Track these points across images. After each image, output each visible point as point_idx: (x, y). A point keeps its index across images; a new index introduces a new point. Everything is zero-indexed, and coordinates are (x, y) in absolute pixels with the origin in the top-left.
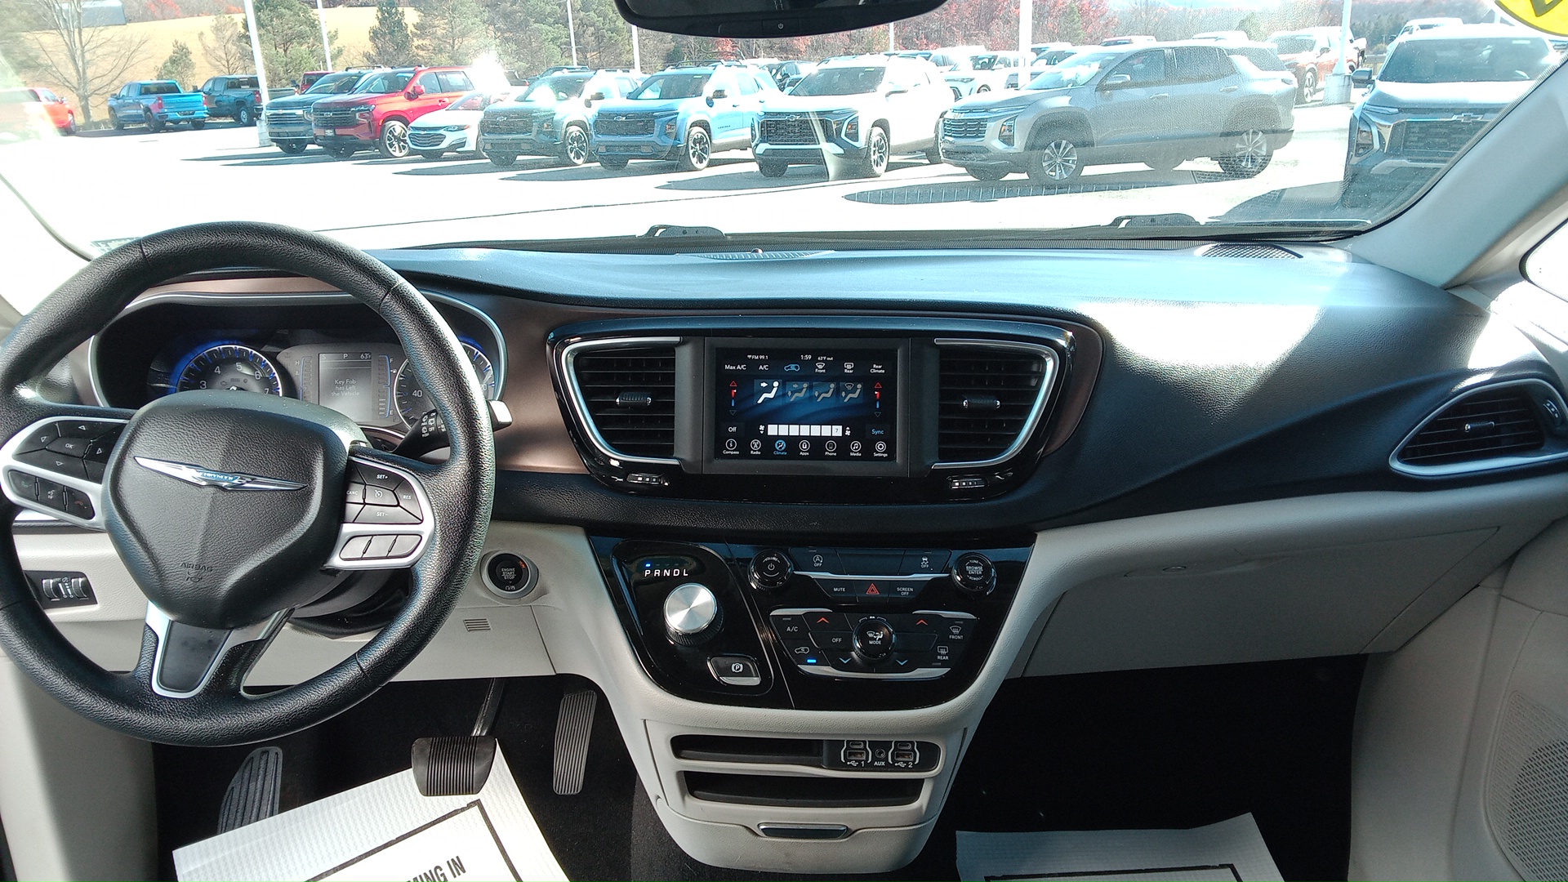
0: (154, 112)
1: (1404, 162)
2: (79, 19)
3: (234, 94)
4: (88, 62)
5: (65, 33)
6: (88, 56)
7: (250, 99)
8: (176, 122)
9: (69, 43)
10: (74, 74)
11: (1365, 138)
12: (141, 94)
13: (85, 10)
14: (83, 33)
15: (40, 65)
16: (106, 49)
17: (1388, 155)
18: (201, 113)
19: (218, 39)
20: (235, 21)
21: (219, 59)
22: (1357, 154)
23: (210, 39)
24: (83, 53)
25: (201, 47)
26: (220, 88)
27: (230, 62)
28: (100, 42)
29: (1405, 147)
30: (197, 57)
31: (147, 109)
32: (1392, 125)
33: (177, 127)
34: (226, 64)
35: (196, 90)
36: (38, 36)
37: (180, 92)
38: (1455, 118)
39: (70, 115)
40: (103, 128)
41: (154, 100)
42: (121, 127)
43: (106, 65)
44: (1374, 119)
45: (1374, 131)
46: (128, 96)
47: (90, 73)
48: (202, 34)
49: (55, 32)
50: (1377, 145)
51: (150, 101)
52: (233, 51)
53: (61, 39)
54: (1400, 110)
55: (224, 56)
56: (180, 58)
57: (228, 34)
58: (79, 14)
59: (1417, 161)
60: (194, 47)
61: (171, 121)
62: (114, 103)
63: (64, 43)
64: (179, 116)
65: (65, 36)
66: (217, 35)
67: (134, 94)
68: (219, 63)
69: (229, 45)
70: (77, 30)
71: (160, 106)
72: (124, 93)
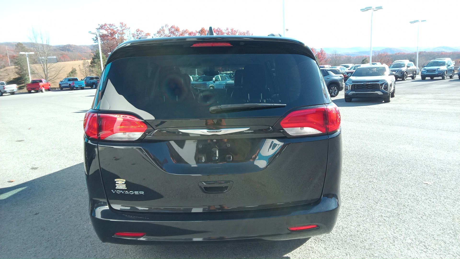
0: (72, 85)
1: (354, 92)
2: (47, 62)
3: (92, 81)
4: (48, 73)
5: (42, 65)
6: (48, 71)
7: (96, 82)
8: (77, 88)
9: (43, 68)
10: (44, 76)
11: (347, 87)
12: (68, 81)
13: (49, 59)
14: (47, 65)
15: (35, 73)
16: (53, 69)
17: (351, 91)
18: (84, 85)
19: (84, 67)
20: (89, 62)
21: (83, 72)
22: (346, 91)
23: (82, 67)
24: (47, 70)
25: (79, 69)
26: (88, 79)
27: (86, 73)
28: (51, 68)
29: (354, 89)
30: (78, 72)
31: (70, 85)
32: (351, 85)
33: (77, 89)
34: (85, 73)
35: (82, 80)
36: (35, 66)
37: (78, 80)
38: (363, 83)
39: (49, 86)
40: (57, 89)
41: (72, 82)
42: (62, 88)
43: (53, 73)
44: (348, 84)
45: (348, 86)
46: (65, 81)
47: (49, 75)
48: (80, 65)
49: (40, 65)
50: (349, 89)
51: (71, 83)
52: (87, 70)
53: (41, 66)
54: (353, 82)
55: (85, 71)
56: (73, 72)
57: (86, 65)
58: (47, 60)
59: (357, 92)
60: (77, 69)
61: (76, 88)
62: (61, 83)
63: (42, 68)
64: (78, 86)
65: (42, 66)
66: (83, 66)
67: (66, 81)
68: (83, 73)
69: (86, 68)
70: (46, 64)
71: (73, 84)
72: (64, 81)
